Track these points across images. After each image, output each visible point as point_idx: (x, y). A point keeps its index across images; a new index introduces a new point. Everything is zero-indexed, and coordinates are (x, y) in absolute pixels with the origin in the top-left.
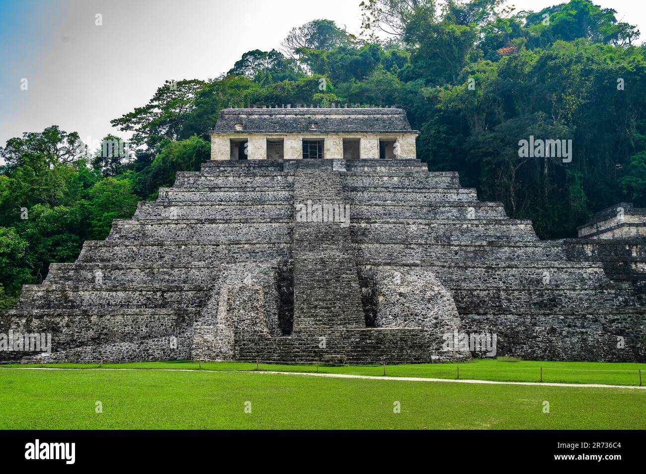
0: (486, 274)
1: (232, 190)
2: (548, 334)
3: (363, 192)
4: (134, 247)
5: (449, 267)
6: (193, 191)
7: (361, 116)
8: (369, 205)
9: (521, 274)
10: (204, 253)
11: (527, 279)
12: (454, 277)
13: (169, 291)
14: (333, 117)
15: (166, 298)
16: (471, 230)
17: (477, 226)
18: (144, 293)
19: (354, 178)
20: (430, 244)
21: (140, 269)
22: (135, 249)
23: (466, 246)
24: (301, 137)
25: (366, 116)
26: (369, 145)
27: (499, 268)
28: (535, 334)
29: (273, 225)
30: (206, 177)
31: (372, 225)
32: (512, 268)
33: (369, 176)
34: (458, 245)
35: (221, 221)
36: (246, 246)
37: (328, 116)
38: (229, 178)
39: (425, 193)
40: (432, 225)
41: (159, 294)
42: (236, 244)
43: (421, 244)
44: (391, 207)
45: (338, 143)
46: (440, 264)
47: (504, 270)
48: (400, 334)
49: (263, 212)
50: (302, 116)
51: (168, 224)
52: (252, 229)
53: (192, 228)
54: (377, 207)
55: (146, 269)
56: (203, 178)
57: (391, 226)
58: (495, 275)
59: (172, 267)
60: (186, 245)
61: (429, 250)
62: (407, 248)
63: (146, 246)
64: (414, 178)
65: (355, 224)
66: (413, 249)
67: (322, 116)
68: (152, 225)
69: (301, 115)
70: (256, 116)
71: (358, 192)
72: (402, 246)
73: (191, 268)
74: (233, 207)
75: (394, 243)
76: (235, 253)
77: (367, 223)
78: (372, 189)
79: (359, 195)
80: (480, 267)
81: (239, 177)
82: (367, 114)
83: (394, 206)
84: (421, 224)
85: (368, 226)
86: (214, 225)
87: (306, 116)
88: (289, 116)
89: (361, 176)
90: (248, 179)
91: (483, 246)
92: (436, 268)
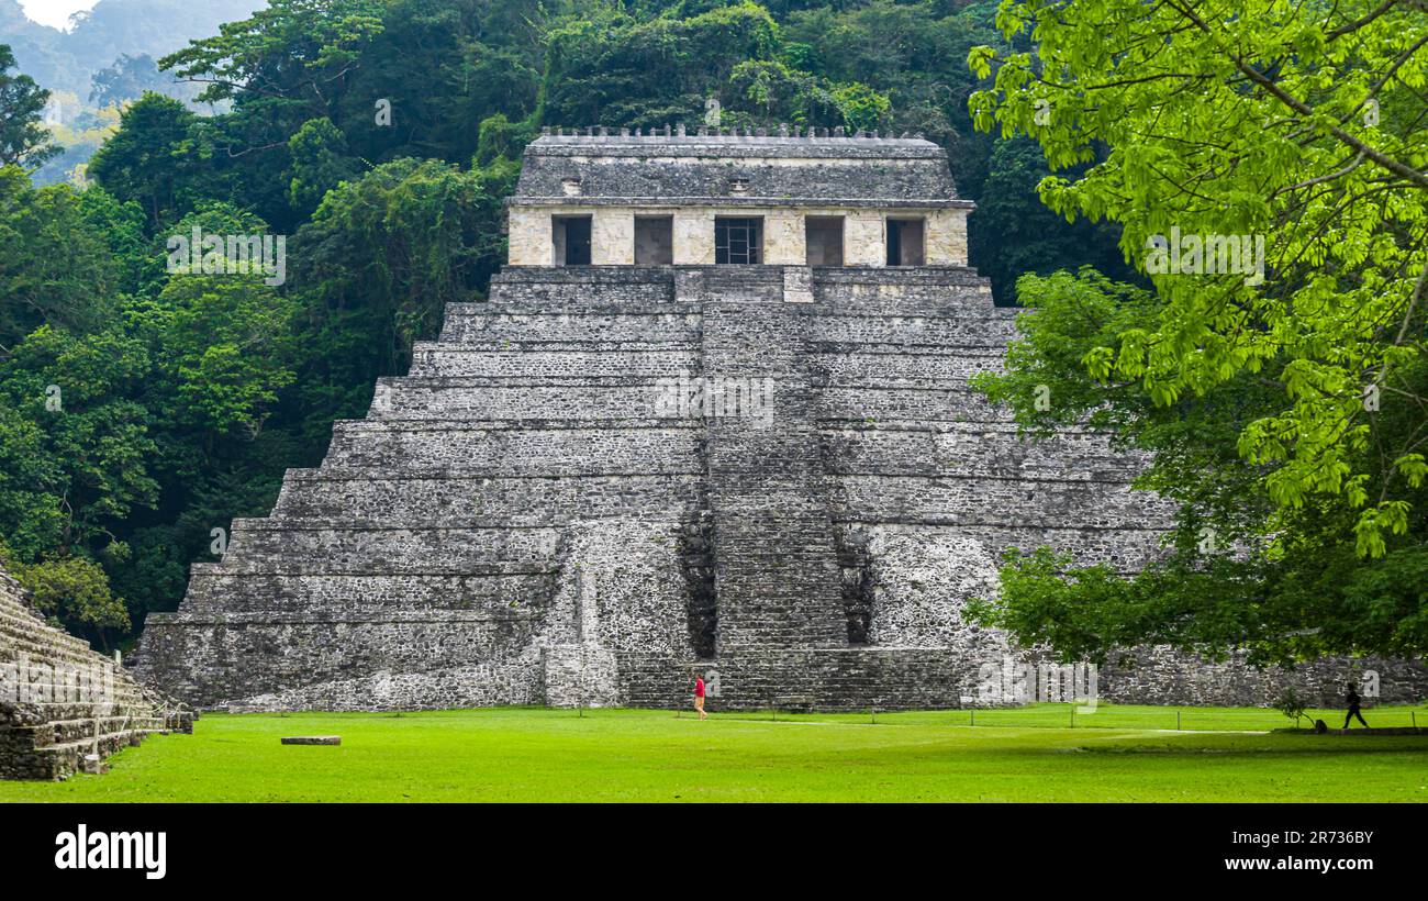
0: (1082, 541)
1: (570, 348)
2: (1176, 658)
3: (848, 355)
4: (386, 482)
5: (1013, 528)
6: (487, 350)
7: (846, 163)
8: (859, 388)
9: (1147, 542)
10: (529, 494)
11: (1158, 552)
12: (1021, 548)
13: (474, 575)
14: (784, 163)
15: (469, 589)
16: (1064, 447)
17: (1077, 437)
18: (426, 579)
19: (830, 319)
20: (979, 477)
21: (411, 530)
22: (388, 485)
23: (1050, 481)
24: (712, 214)
25: (858, 163)
26: (863, 232)
27: (1107, 530)
28: (1153, 658)
29: (664, 432)
30: (510, 315)
31: (866, 433)
32: (1132, 529)
33: (861, 316)
34: (1035, 480)
35: (556, 425)
36: (614, 480)
37: (771, 162)
38: (561, 319)
39: (979, 357)
40: (987, 436)
41: (455, 580)
42: (593, 476)
43: (962, 478)
44: (906, 392)
45: (794, 226)
46: (994, 521)
47: (1117, 534)
48: (908, 659)
49: (641, 400)
50: (714, 161)
51: (448, 430)
52: (620, 440)
53: (498, 438)
54: (878, 392)
55: (423, 529)
56: (504, 318)
57: (904, 435)
58: (1098, 542)
59: (474, 527)
60: (492, 478)
61: (977, 489)
62: (934, 484)
63: (411, 479)
64: (957, 320)
65: (831, 432)
66: (946, 486)
67: (759, 162)
68: (415, 432)
69: (710, 158)
70: (610, 161)
71: (837, 353)
72: (925, 481)
73: (512, 528)
74: (578, 391)
75: (908, 476)
76: (591, 494)
77: (855, 429)
78: (869, 348)
79: (840, 361)
80: (1070, 528)
81: (582, 316)
82: (861, 158)
83: (913, 389)
84: (964, 432)
85: (858, 436)
86: (542, 433)
87: (724, 162)
88: (685, 160)
89: (845, 315)
90: (602, 321)
91: (1084, 482)
92: (987, 529)
